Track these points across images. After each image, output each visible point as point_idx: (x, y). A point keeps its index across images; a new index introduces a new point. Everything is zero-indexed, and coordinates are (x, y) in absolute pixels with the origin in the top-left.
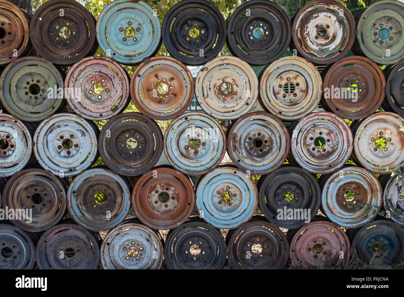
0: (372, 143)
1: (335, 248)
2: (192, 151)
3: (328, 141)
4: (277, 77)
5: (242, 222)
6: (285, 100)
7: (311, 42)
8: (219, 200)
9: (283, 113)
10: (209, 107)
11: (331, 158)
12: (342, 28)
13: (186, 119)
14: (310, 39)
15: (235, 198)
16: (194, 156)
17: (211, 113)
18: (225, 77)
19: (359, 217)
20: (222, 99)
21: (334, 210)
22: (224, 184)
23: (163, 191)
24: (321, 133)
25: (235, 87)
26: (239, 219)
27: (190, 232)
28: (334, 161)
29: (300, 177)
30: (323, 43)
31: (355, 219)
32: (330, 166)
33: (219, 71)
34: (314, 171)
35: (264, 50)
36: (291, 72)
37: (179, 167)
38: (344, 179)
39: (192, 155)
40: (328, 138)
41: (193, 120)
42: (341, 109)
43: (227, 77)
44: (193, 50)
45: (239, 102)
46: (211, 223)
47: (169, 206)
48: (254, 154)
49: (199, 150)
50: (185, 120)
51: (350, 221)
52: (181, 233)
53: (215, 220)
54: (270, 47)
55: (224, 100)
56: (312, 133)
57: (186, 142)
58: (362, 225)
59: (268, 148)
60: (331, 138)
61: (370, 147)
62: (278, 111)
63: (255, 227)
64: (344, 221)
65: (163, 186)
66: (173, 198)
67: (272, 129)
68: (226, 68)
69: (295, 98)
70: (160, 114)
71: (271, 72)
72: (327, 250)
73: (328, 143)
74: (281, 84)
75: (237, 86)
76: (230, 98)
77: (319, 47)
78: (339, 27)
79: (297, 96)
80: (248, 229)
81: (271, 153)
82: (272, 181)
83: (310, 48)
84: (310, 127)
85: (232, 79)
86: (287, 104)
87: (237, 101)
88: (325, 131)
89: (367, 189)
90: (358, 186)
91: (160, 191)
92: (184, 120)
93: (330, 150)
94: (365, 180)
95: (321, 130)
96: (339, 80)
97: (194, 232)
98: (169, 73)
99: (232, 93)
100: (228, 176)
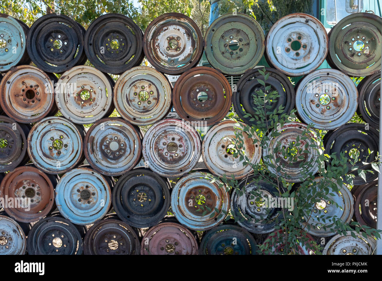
0: (223, 150)
1: (184, 249)
2: (55, 152)
3: (180, 146)
4: (130, 86)
5: (97, 220)
6: (139, 107)
7: (161, 53)
8: (79, 197)
9: (137, 119)
10: (70, 112)
11: (181, 162)
12: (190, 40)
13: (49, 122)
14: (160, 50)
15: (94, 196)
16: (57, 157)
17: (69, 118)
18: (84, 85)
19: (209, 220)
20: (81, 105)
21: (185, 213)
22: (83, 183)
23: (29, 187)
24: (173, 139)
25: (93, 94)
26: (96, 216)
27: (51, 226)
28: (185, 166)
29: (153, 179)
30: (175, 54)
31: (206, 222)
32: (181, 171)
33: (77, 79)
34: (164, 175)
35: (118, 60)
36: (143, 81)
37: (41, 166)
38: (194, 184)
39: (55, 155)
40: (180, 144)
41: (56, 124)
42: (191, 116)
43: (86, 85)
44: (55, 60)
45: (95, 108)
46: (69, 218)
47: (35, 201)
48: (111, 157)
49: (61, 151)
50: (49, 124)
51: (201, 223)
52: (44, 226)
53: (74, 216)
54: (124, 57)
55: (83, 106)
56: (165, 139)
57: (50, 143)
58: (210, 228)
59: (123, 151)
60: (183, 143)
61: (221, 154)
62: (132, 117)
63: (110, 225)
64: (194, 224)
65: (29, 183)
66: (38, 194)
67: (126, 133)
68: (84, 77)
69: (150, 105)
70: (26, 117)
71: (126, 80)
72: (179, 250)
73: (181, 149)
74: (136, 91)
75: (95, 93)
76: (88, 104)
77: (168, 58)
78: (188, 39)
79: (151, 104)
80: (105, 226)
81: (124, 156)
82: (127, 182)
83: (161, 59)
84: (161, 133)
85: (91, 87)
86: (139, 111)
87: (94, 107)
88: (177, 137)
89: (215, 193)
90: (208, 190)
91: (27, 187)
92: (47, 123)
93: (182, 155)
94: (215, 185)
95: (173, 136)
96: (189, 89)
97: (55, 227)
98: (34, 80)
99: (90, 100)
100: (85, 176)
